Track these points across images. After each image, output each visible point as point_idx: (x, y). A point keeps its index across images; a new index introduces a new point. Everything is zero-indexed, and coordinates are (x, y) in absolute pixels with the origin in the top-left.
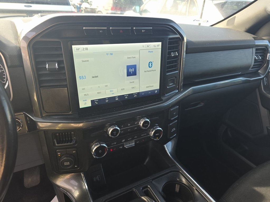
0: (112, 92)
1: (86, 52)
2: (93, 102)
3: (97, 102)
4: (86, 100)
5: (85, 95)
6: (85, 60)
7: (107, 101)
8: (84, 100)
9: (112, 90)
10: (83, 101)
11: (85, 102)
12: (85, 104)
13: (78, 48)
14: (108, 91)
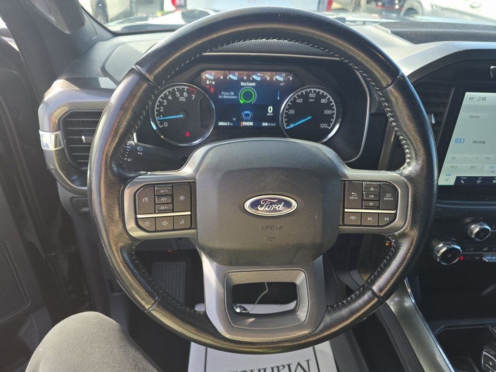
0: (492, 170)
1: (482, 103)
2: (458, 179)
3: (464, 180)
4: (450, 175)
5: (452, 167)
6: (474, 114)
7: (479, 182)
8: (448, 174)
9: (494, 165)
10: (446, 175)
11: (448, 177)
12: (447, 180)
13: (472, 97)
14: (487, 167)
